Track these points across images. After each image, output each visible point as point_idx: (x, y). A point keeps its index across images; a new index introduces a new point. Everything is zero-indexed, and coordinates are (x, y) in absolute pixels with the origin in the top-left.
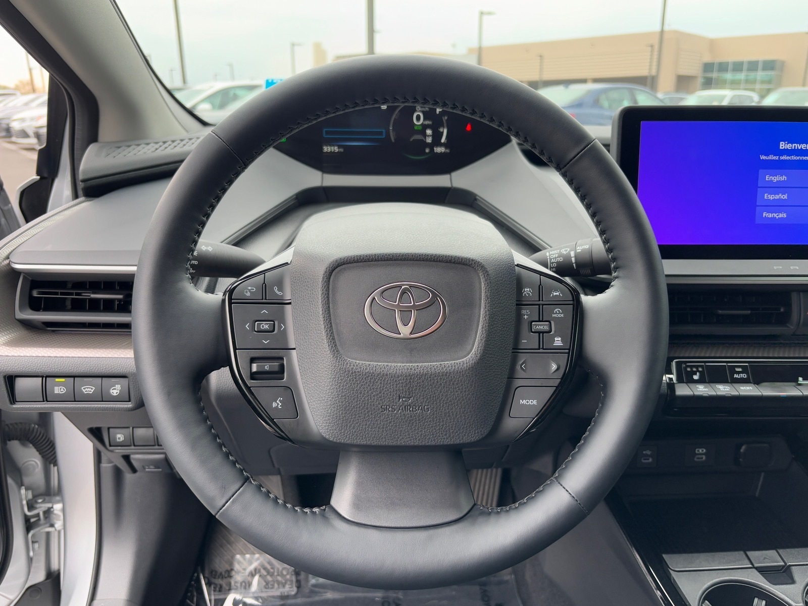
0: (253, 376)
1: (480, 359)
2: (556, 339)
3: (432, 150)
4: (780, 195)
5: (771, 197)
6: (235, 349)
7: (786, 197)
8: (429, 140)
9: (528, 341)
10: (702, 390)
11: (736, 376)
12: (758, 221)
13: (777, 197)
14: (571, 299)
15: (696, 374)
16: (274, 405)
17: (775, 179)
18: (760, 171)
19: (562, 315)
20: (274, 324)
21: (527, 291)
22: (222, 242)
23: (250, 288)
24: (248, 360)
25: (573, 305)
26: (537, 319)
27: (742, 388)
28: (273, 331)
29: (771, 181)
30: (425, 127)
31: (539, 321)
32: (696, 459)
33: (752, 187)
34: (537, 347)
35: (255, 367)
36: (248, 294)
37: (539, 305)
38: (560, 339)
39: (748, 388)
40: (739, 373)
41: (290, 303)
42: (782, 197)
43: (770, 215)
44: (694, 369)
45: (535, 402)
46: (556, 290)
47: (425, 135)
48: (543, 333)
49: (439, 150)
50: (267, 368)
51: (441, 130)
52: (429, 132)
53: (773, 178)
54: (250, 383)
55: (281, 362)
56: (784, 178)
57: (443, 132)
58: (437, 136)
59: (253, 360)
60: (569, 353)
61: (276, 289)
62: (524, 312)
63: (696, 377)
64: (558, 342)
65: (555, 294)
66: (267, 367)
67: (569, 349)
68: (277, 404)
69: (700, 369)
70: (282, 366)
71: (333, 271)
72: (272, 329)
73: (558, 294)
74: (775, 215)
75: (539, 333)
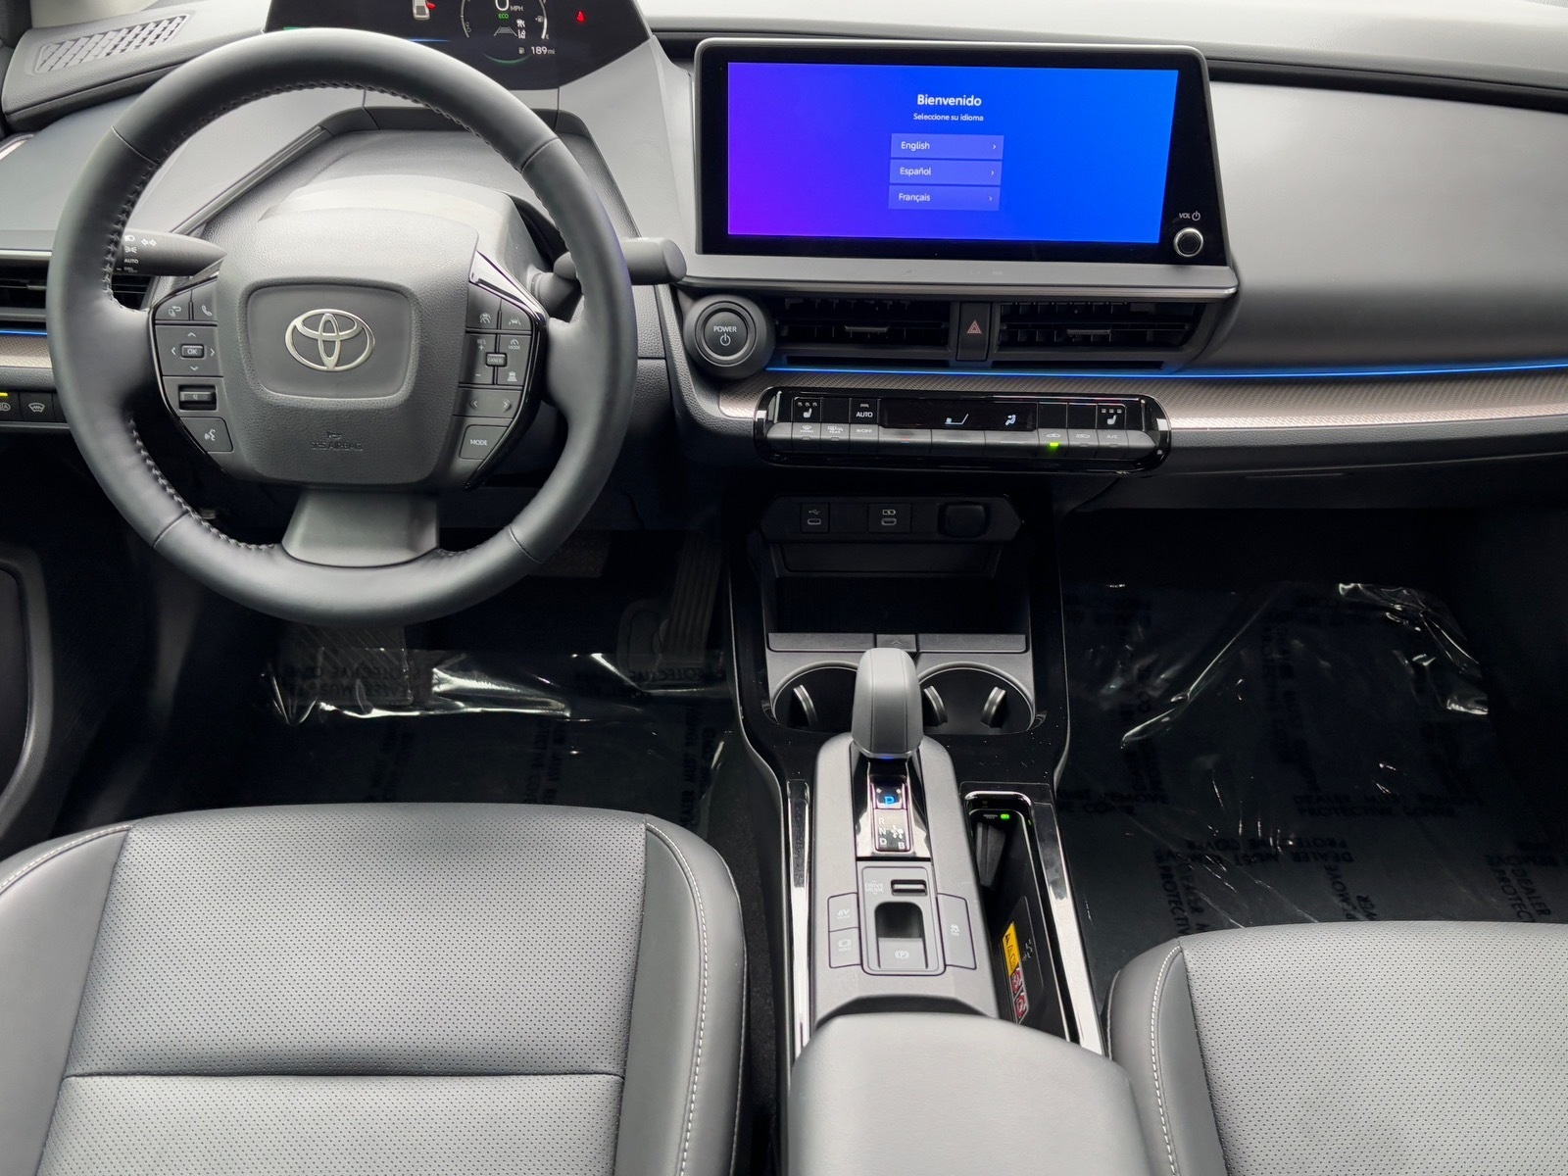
0: (183, 405)
1: (410, 396)
2: (510, 374)
3: (528, 51)
4: (922, 169)
5: (909, 172)
6: (161, 375)
7: (929, 172)
8: (522, 35)
9: (483, 375)
10: (807, 432)
11: (859, 414)
12: (891, 206)
13: (917, 172)
14: (530, 328)
15: (808, 411)
16: (207, 437)
17: (914, 147)
18: (894, 135)
19: (519, 347)
20: (203, 350)
21: (485, 316)
22: (171, 232)
23: (174, 307)
24: (176, 389)
25: (532, 335)
26: (493, 351)
27: (859, 431)
28: (202, 356)
29: (909, 150)
30: (514, 16)
31: (496, 353)
32: (883, 524)
33: (882, 159)
34: (490, 382)
35: (184, 395)
36: (173, 314)
37: (496, 334)
38: (514, 374)
39: (867, 431)
40: (863, 410)
41: (215, 325)
42: (924, 172)
43: (908, 198)
44: (807, 404)
45: (485, 443)
46: (515, 318)
47: (515, 27)
48: (498, 366)
49: (540, 50)
50: (195, 398)
51: (540, 20)
52: (520, 23)
53: (911, 146)
54: (180, 412)
55: (212, 391)
56: (925, 146)
57: (543, 23)
58: (533, 29)
59: (182, 388)
60: (523, 390)
61: (204, 308)
62: (480, 341)
63: (807, 415)
64: (512, 377)
65: (513, 322)
66: (195, 395)
67: (523, 386)
68: (210, 436)
69: (815, 404)
70: (214, 396)
71: (250, 295)
72: (200, 354)
73: (516, 322)
74: (915, 198)
75: (494, 366)
